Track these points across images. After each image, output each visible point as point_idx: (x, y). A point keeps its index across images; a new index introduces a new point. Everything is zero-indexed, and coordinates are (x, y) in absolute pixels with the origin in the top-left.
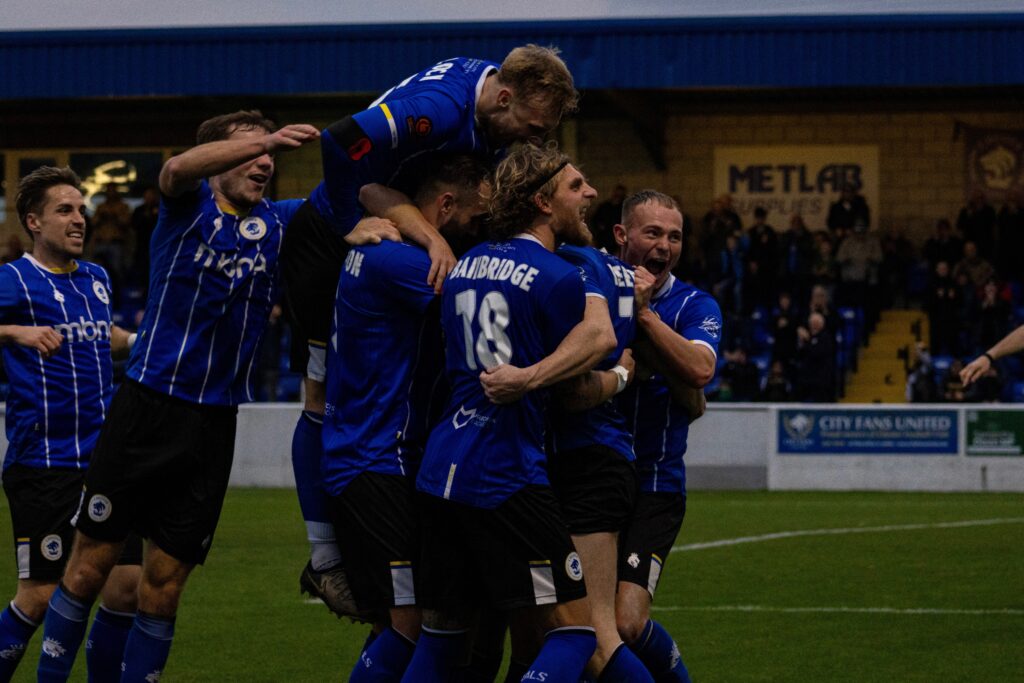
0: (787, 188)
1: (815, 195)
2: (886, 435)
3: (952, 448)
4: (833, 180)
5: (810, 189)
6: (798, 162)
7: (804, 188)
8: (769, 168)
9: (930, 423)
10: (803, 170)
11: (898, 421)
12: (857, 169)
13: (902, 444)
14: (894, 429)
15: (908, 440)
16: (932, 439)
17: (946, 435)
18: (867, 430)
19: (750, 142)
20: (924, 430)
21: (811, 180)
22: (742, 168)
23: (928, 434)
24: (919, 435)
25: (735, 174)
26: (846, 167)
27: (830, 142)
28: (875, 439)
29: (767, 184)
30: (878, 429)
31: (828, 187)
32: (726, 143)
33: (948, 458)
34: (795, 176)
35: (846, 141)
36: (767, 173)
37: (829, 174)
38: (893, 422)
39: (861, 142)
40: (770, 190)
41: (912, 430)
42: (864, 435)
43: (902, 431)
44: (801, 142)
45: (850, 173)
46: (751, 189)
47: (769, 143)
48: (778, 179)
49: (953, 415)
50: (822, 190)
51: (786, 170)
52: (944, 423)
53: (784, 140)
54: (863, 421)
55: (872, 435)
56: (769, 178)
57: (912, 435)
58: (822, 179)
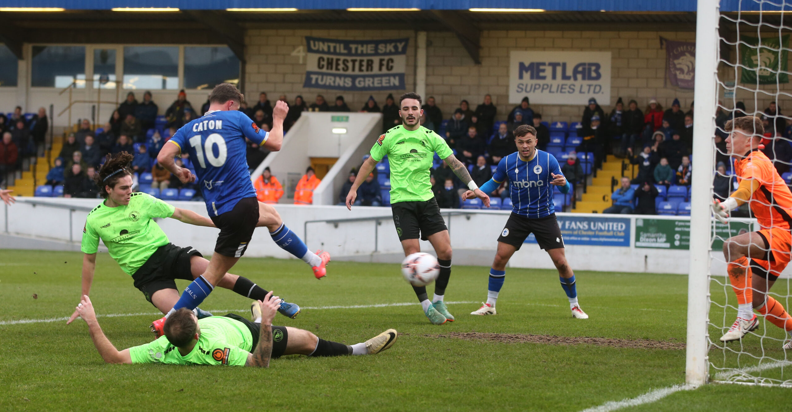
0: (554, 77)
1: (572, 81)
2: (584, 233)
3: (626, 243)
4: (583, 73)
5: (568, 78)
6: (561, 61)
7: (565, 77)
8: (544, 64)
9: (613, 226)
10: (564, 66)
11: (592, 224)
12: (598, 66)
13: (594, 239)
14: (589, 229)
15: (598, 236)
16: (613, 237)
17: (622, 234)
18: (573, 230)
19: (534, 48)
20: (608, 231)
21: (569, 72)
22: (527, 64)
23: (611, 234)
24: (605, 233)
25: (522, 68)
26: (591, 65)
27: (582, 49)
28: (578, 236)
29: (542, 74)
30: (579, 229)
31: (579, 76)
32: (517, 47)
33: (623, 249)
34: (559, 70)
35: (592, 48)
36: (542, 67)
37: (580, 69)
38: (589, 225)
39: (601, 49)
40: (544, 78)
41: (601, 230)
42: (570, 232)
43: (595, 231)
44: (563, 49)
45: (593, 68)
46: (532, 77)
47: (544, 49)
48: (548, 71)
49: (627, 221)
50: (575, 79)
51: (554, 65)
52: (622, 227)
53: (553, 47)
54: (570, 224)
55: (576, 233)
56: (543, 71)
57: (601, 234)
58: (575, 72)
